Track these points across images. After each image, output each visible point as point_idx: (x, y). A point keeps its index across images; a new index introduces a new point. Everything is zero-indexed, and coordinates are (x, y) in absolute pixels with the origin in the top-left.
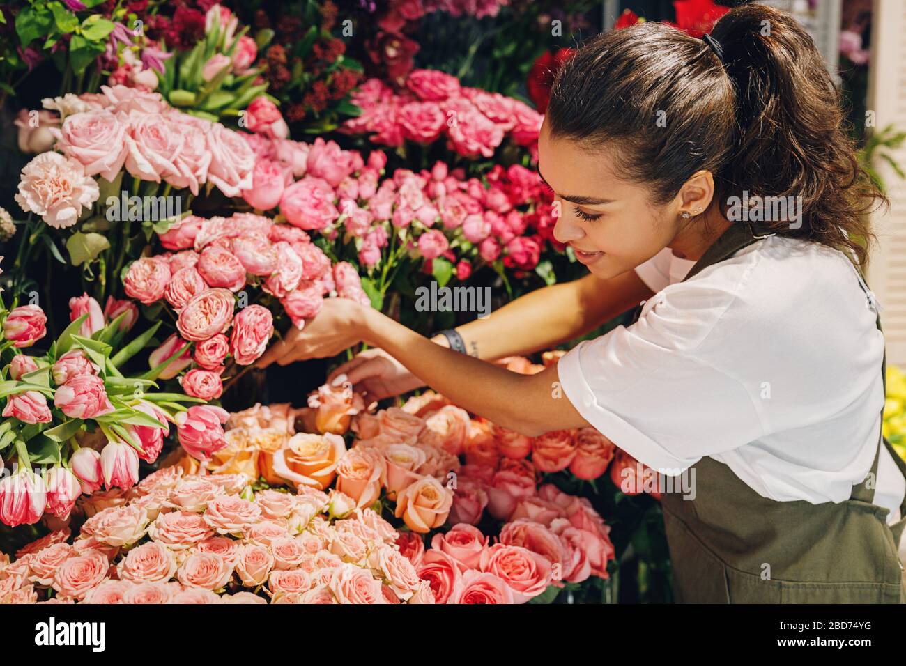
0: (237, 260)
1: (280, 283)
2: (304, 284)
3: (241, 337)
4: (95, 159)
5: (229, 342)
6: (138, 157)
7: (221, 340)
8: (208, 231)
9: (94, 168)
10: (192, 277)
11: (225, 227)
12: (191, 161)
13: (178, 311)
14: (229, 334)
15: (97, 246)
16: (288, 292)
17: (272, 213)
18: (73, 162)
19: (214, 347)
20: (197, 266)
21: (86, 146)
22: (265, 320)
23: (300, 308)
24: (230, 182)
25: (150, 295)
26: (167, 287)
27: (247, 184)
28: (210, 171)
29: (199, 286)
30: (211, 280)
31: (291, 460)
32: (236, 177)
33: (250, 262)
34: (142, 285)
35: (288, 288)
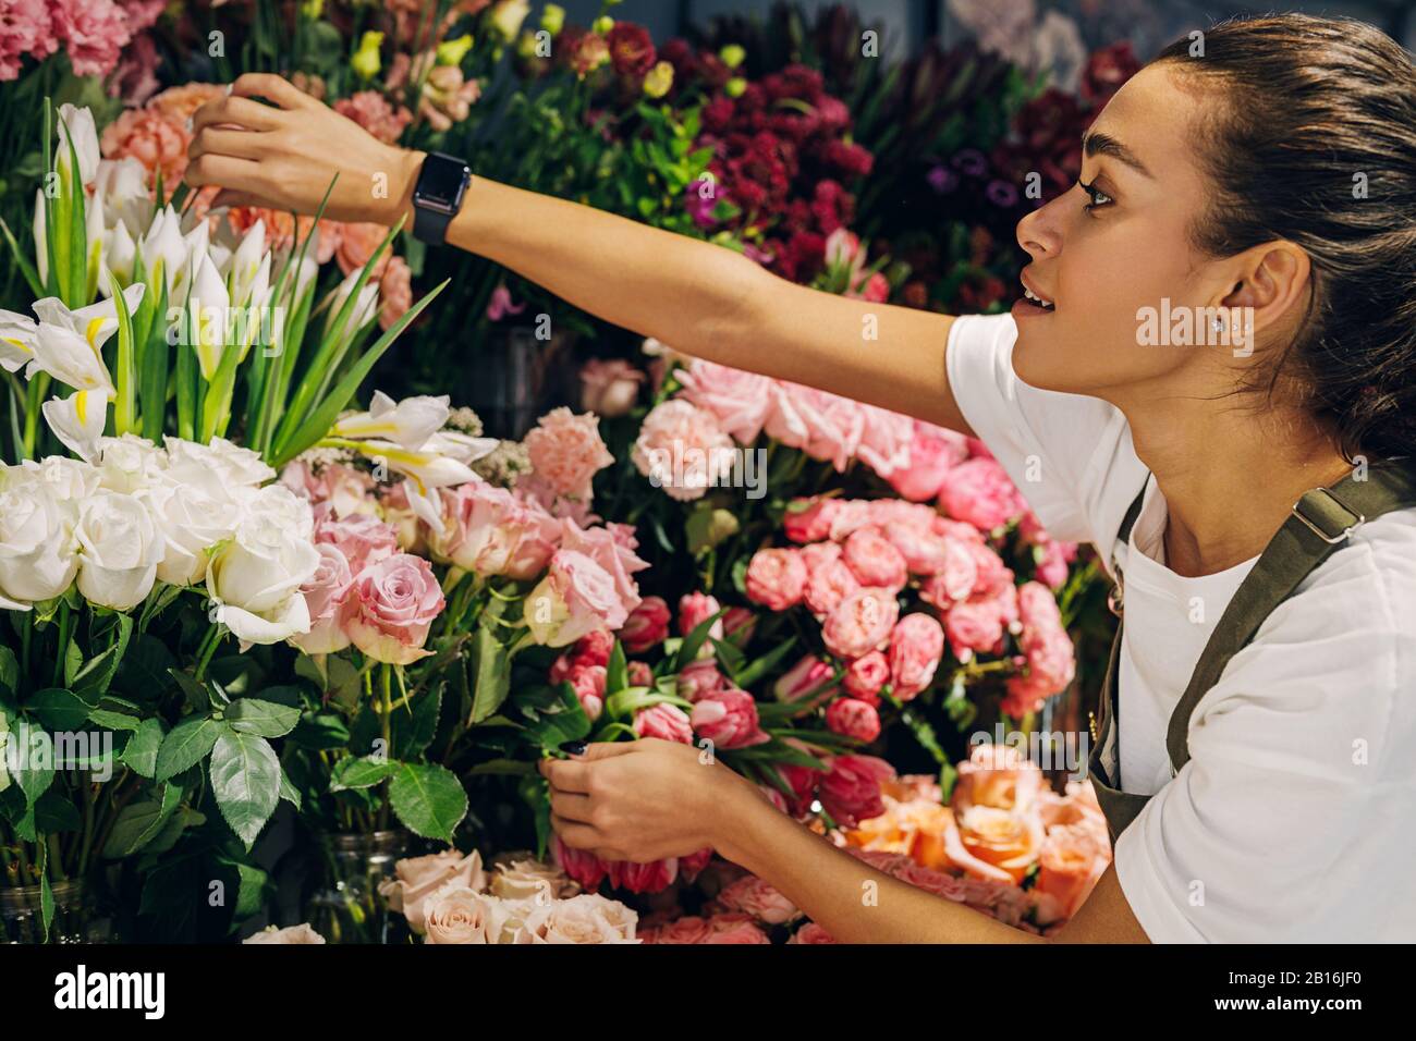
0: (894, 551)
1: (944, 587)
2: (977, 596)
3: (903, 658)
4: (734, 410)
5: (889, 664)
6: (789, 412)
7: (878, 659)
8: (849, 516)
9: (732, 423)
10: (840, 574)
11: (871, 513)
12: (842, 421)
13: (821, 618)
14: (888, 653)
15: (723, 529)
16: (953, 602)
17: (932, 501)
18: (705, 415)
19: (869, 669)
20: (841, 558)
21: (724, 394)
22: (932, 637)
23: (968, 631)
24: (884, 455)
25: (782, 596)
26: (806, 586)
27: (901, 460)
28: (863, 441)
29: (850, 584)
30: (863, 575)
31: (971, 841)
32: (891, 449)
33: (912, 553)
34: (773, 584)
35: (955, 595)
